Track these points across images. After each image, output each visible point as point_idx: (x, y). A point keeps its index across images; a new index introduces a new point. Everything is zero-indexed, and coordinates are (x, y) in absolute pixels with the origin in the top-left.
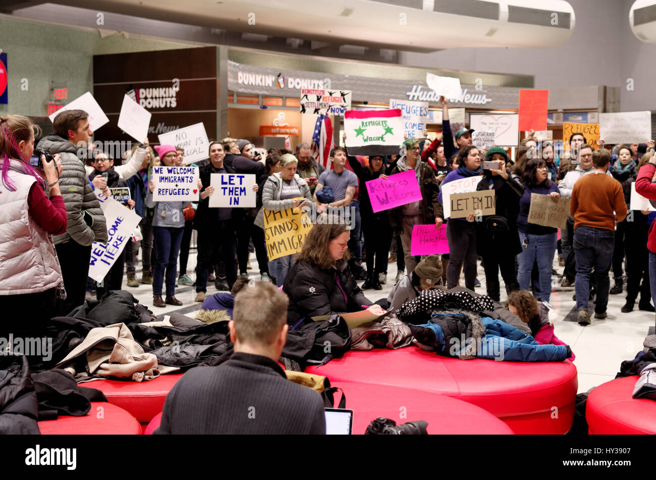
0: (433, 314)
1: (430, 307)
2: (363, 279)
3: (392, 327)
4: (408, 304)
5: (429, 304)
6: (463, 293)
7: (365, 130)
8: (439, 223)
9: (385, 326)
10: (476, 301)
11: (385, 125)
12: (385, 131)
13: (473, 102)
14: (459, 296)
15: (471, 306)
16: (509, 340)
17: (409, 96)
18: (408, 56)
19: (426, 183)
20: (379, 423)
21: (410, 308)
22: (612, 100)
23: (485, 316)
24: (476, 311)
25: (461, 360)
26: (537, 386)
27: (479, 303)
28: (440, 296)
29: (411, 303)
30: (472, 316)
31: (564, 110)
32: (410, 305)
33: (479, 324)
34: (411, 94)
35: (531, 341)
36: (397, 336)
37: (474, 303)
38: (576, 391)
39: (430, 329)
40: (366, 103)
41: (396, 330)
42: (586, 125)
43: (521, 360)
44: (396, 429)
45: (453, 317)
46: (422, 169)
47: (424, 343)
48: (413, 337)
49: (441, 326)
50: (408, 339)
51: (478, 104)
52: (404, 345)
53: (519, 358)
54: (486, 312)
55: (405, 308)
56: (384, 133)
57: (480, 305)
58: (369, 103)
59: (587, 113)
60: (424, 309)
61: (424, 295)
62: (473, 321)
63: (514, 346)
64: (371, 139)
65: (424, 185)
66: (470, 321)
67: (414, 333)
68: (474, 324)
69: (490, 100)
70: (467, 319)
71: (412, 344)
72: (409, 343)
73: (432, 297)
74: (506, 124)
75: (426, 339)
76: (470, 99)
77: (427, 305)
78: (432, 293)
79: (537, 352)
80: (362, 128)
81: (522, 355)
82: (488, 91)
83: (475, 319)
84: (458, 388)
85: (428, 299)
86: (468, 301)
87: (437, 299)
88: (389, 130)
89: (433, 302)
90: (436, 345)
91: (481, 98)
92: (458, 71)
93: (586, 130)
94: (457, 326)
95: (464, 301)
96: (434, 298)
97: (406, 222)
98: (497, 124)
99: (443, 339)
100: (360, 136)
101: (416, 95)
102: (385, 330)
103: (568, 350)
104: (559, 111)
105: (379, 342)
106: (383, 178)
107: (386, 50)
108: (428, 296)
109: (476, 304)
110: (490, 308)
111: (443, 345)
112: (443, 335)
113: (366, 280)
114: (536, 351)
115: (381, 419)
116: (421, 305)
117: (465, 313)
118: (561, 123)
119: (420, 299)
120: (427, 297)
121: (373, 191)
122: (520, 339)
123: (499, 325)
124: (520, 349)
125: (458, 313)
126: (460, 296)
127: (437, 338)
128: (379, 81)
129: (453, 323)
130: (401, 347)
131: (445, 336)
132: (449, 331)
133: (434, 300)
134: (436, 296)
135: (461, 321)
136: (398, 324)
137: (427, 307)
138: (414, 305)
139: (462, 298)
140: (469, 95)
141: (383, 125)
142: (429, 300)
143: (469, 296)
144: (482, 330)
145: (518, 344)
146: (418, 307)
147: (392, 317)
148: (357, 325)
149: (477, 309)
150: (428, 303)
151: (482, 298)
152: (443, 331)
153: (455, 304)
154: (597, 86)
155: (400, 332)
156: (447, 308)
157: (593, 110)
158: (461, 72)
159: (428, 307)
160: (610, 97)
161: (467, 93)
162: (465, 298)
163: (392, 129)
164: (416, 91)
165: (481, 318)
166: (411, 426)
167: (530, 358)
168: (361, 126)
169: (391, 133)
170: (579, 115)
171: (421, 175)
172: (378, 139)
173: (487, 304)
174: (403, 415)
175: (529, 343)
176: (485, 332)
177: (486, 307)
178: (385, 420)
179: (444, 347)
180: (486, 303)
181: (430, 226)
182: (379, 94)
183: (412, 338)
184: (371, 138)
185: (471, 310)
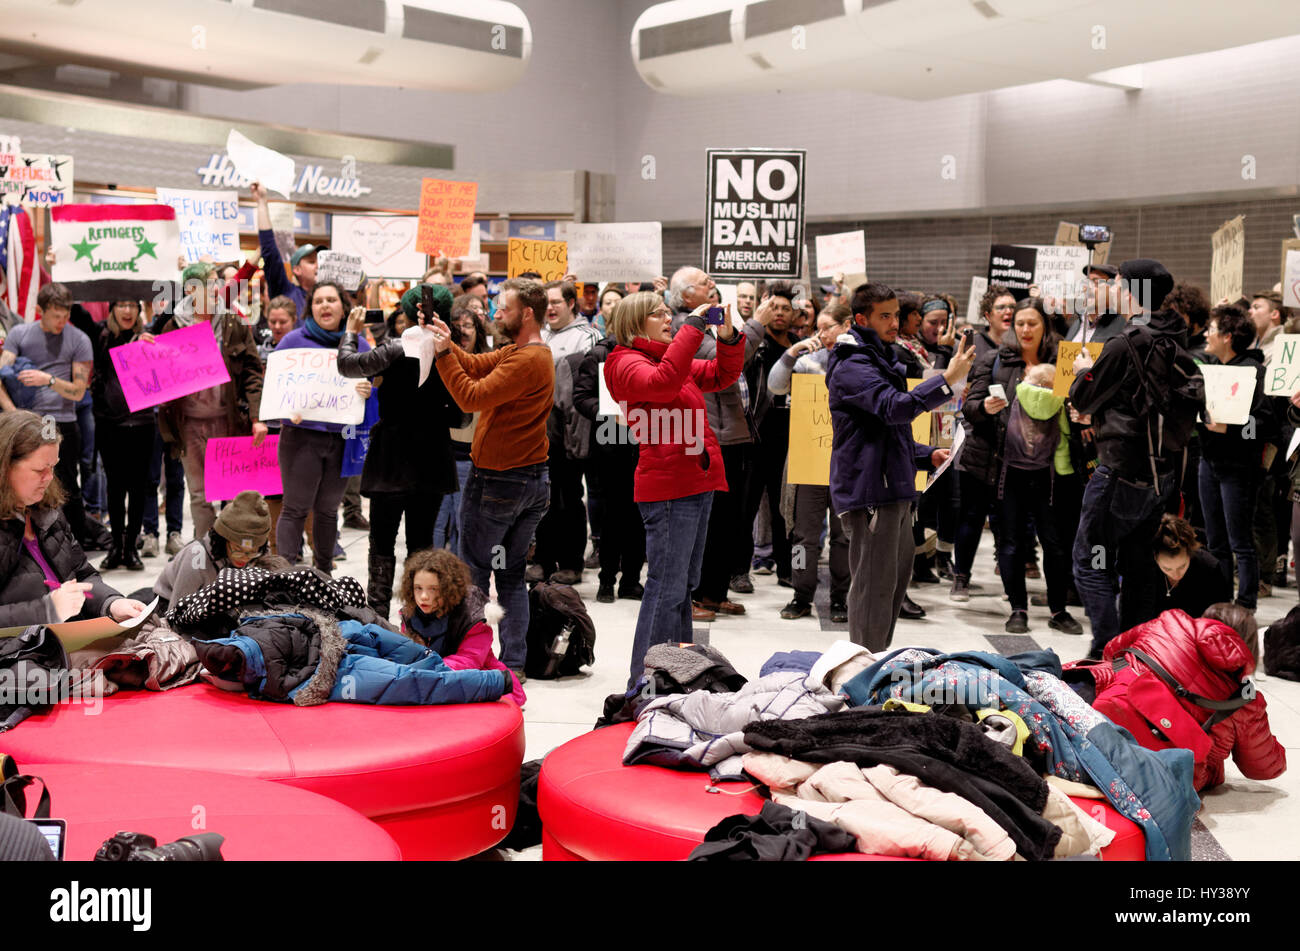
0: (242, 616)
1: (237, 602)
2: (103, 549)
3: (156, 645)
4: (192, 598)
5: (235, 598)
6: (303, 573)
7: (96, 246)
8: (261, 434)
9: (143, 645)
10: (328, 589)
11: (138, 237)
12: (137, 250)
13: (333, 193)
14: (295, 579)
15: (318, 599)
16: (393, 663)
17: (203, 176)
18: (200, 94)
19: (234, 354)
20: (120, 843)
21: (196, 606)
22: (599, 199)
23: (347, 617)
24: (329, 609)
25: (298, 706)
26: (445, 752)
27: (335, 592)
28: (255, 581)
29: (197, 596)
30: (319, 618)
31: (511, 215)
32: (195, 600)
33: (335, 634)
34: (208, 172)
35: (436, 663)
36: (168, 664)
37: (325, 592)
38: (521, 757)
39: (236, 648)
40: (112, 187)
41: (166, 651)
42: (551, 243)
43: (416, 701)
44: (155, 853)
45: (284, 621)
46: (227, 325)
47: (223, 676)
48: (201, 665)
49: (258, 640)
50: (191, 670)
51: (343, 198)
52: (182, 682)
53: (413, 699)
54: (349, 610)
55: (185, 607)
56: (135, 254)
57: (337, 596)
58: (119, 187)
59: (554, 221)
60: (224, 607)
61: (225, 578)
62: (322, 629)
63: (403, 676)
64: (107, 266)
65: (231, 357)
66: (317, 628)
67: (204, 658)
68: (323, 635)
69: (367, 190)
70: (311, 626)
71: (199, 680)
72: (193, 677)
73: (240, 582)
74: (402, 235)
75: (226, 668)
76: (327, 187)
77: (229, 599)
78: (240, 575)
79: (448, 684)
80: (89, 242)
81: (418, 690)
82: (363, 173)
83: (327, 625)
84: (291, 762)
85: (232, 587)
86: (312, 588)
87: (250, 587)
88: (147, 248)
89: (242, 593)
90: (247, 679)
91: (350, 186)
92: (305, 129)
93: (551, 255)
94: (291, 639)
95: (304, 590)
96: (245, 585)
97: (194, 432)
98: (385, 235)
99: (263, 667)
100: (85, 260)
101: (219, 174)
102: (142, 654)
103: (505, 679)
104: (501, 216)
105: (129, 678)
106: (146, 341)
107: (155, 81)
108: (232, 580)
109: (329, 594)
110: (357, 602)
111: (262, 678)
112: (262, 657)
113: (111, 551)
114: (446, 682)
115: (125, 835)
116: (219, 599)
117: (306, 612)
118: (506, 239)
119: (216, 589)
120: (229, 583)
121: (125, 368)
122: (414, 661)
123: (375, 635)
124: (414, 680)
125: (293, 614)
126: (298, 579)
127: (249, 666)
128: (138, 142)
129: (281, 633)
130: (175, 685)
131: (267, 661)
132: (274, 650)
133: (245, 589)
134: (249, 581)
135: (299, 628)
136: (169, 639)
137: (229, 603)
138: (204, 600)
139: (301, 583)
140: (325, 179)
141: (134, 237)
142: (235, 590)
143: (315, 580)
144: (340, 646)
145: (411, 670)
146: (211, 604)
147: (158, 625)
148: (83, 646)
149: (331, 603)
150: (232, 595)
151: (342, 582)
152: (262, 650)
153: (287, 596)
154: (572, 172)
155: (174, 655)
156: (269, 605)
157: (566, 217)
158: (309, 132)
159: (232, 603)
160: (596, 194)
161: (322, 174)
162: (307, 582)
163: (154, 245)
164: (217, 167)
165: (338, 623)
166: (188, 844)
167: (435, 697)
168: (87, 238)
169: (152, 254)
170: (540, 226)
171: (224, 338)
172: (122, 266)
173: (352, 594)
174: (199, 822)
175: (432, 667)
176: (346, 649)
177: (350, 600)
178: (134, 838)
179: (264, 682)
180: (349, 592)
181: (241, 441)
182: (141, 170)
183: (200, 667)
184: (108, 264)
185: (320, 607)
